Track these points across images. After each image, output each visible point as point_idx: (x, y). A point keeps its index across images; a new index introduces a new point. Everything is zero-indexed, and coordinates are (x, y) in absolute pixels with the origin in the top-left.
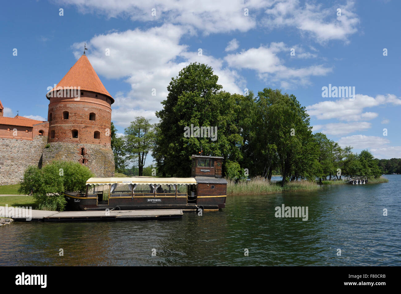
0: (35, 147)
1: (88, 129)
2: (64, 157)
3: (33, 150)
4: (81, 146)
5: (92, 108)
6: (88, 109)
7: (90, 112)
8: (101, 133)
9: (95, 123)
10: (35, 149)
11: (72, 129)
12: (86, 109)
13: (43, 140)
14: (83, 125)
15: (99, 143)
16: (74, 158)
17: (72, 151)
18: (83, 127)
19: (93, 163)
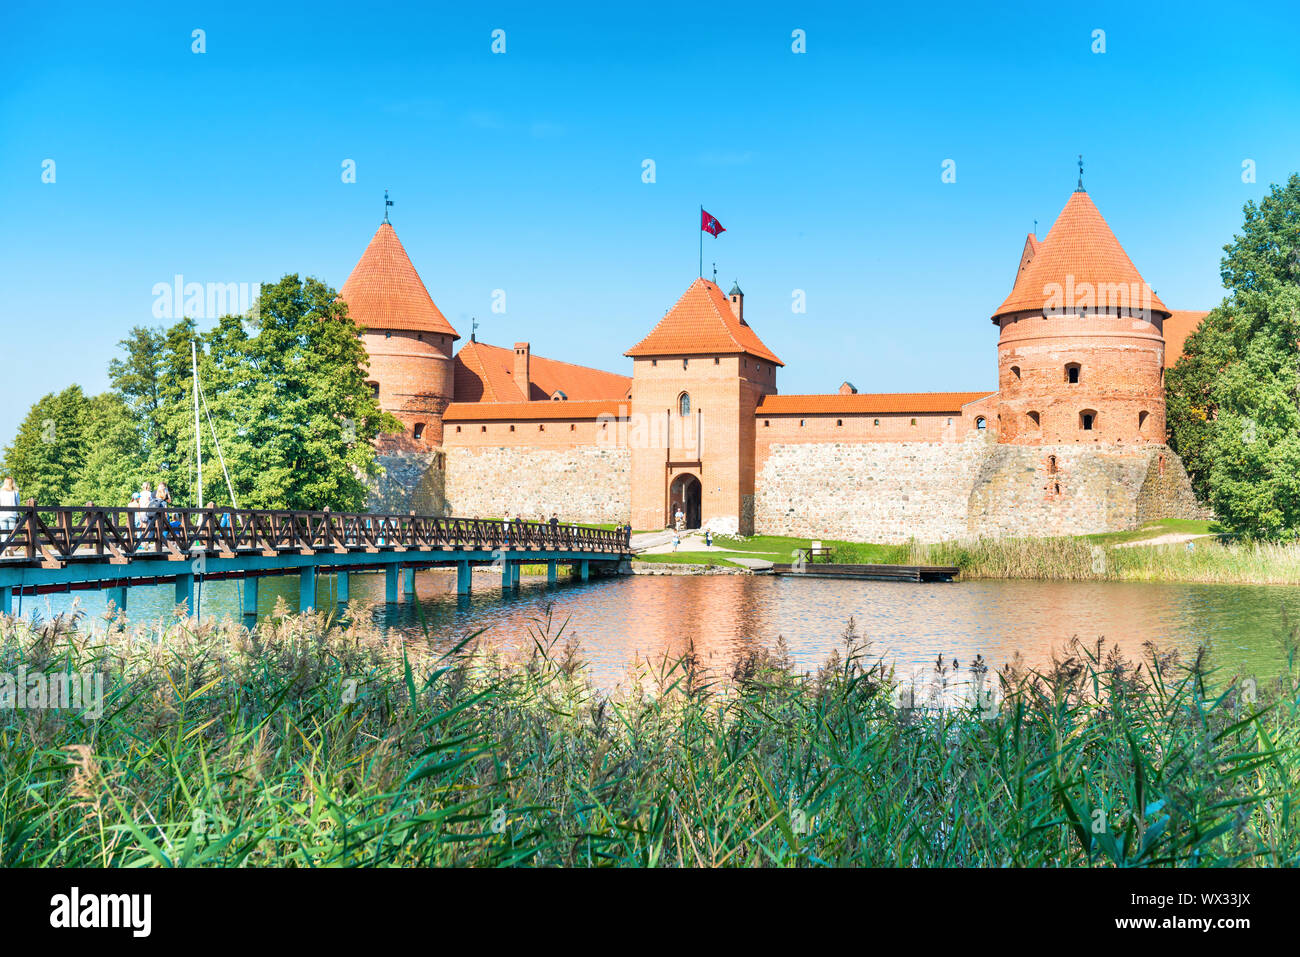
0: (969, 458)
1: (1061, 406)
2: (1012, 480)
3: (965, 466)
4: (1048, 450)
5: (1070, 351)
6: (1059, 354)
7: (1066, 363)
8: (1099, 413)
9: (1080, 388)
10: (969, 462)
11: (1028, 411)
12: (1055, 357)
13: (987, 440)
14: (1050, 399)
15: (1096, 440)
16: (1034, 482)
17: (1029, 466)
18: (1050, 402)
19: (1079, 495)
